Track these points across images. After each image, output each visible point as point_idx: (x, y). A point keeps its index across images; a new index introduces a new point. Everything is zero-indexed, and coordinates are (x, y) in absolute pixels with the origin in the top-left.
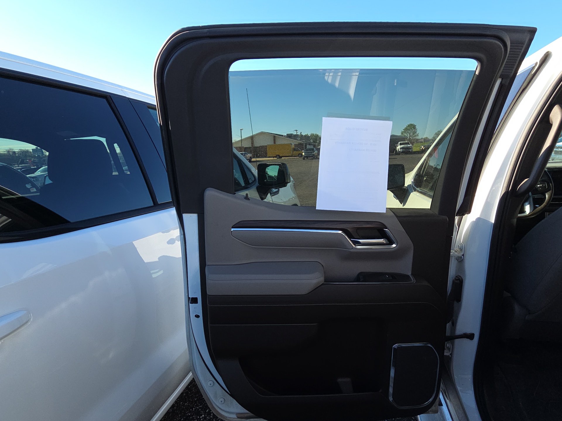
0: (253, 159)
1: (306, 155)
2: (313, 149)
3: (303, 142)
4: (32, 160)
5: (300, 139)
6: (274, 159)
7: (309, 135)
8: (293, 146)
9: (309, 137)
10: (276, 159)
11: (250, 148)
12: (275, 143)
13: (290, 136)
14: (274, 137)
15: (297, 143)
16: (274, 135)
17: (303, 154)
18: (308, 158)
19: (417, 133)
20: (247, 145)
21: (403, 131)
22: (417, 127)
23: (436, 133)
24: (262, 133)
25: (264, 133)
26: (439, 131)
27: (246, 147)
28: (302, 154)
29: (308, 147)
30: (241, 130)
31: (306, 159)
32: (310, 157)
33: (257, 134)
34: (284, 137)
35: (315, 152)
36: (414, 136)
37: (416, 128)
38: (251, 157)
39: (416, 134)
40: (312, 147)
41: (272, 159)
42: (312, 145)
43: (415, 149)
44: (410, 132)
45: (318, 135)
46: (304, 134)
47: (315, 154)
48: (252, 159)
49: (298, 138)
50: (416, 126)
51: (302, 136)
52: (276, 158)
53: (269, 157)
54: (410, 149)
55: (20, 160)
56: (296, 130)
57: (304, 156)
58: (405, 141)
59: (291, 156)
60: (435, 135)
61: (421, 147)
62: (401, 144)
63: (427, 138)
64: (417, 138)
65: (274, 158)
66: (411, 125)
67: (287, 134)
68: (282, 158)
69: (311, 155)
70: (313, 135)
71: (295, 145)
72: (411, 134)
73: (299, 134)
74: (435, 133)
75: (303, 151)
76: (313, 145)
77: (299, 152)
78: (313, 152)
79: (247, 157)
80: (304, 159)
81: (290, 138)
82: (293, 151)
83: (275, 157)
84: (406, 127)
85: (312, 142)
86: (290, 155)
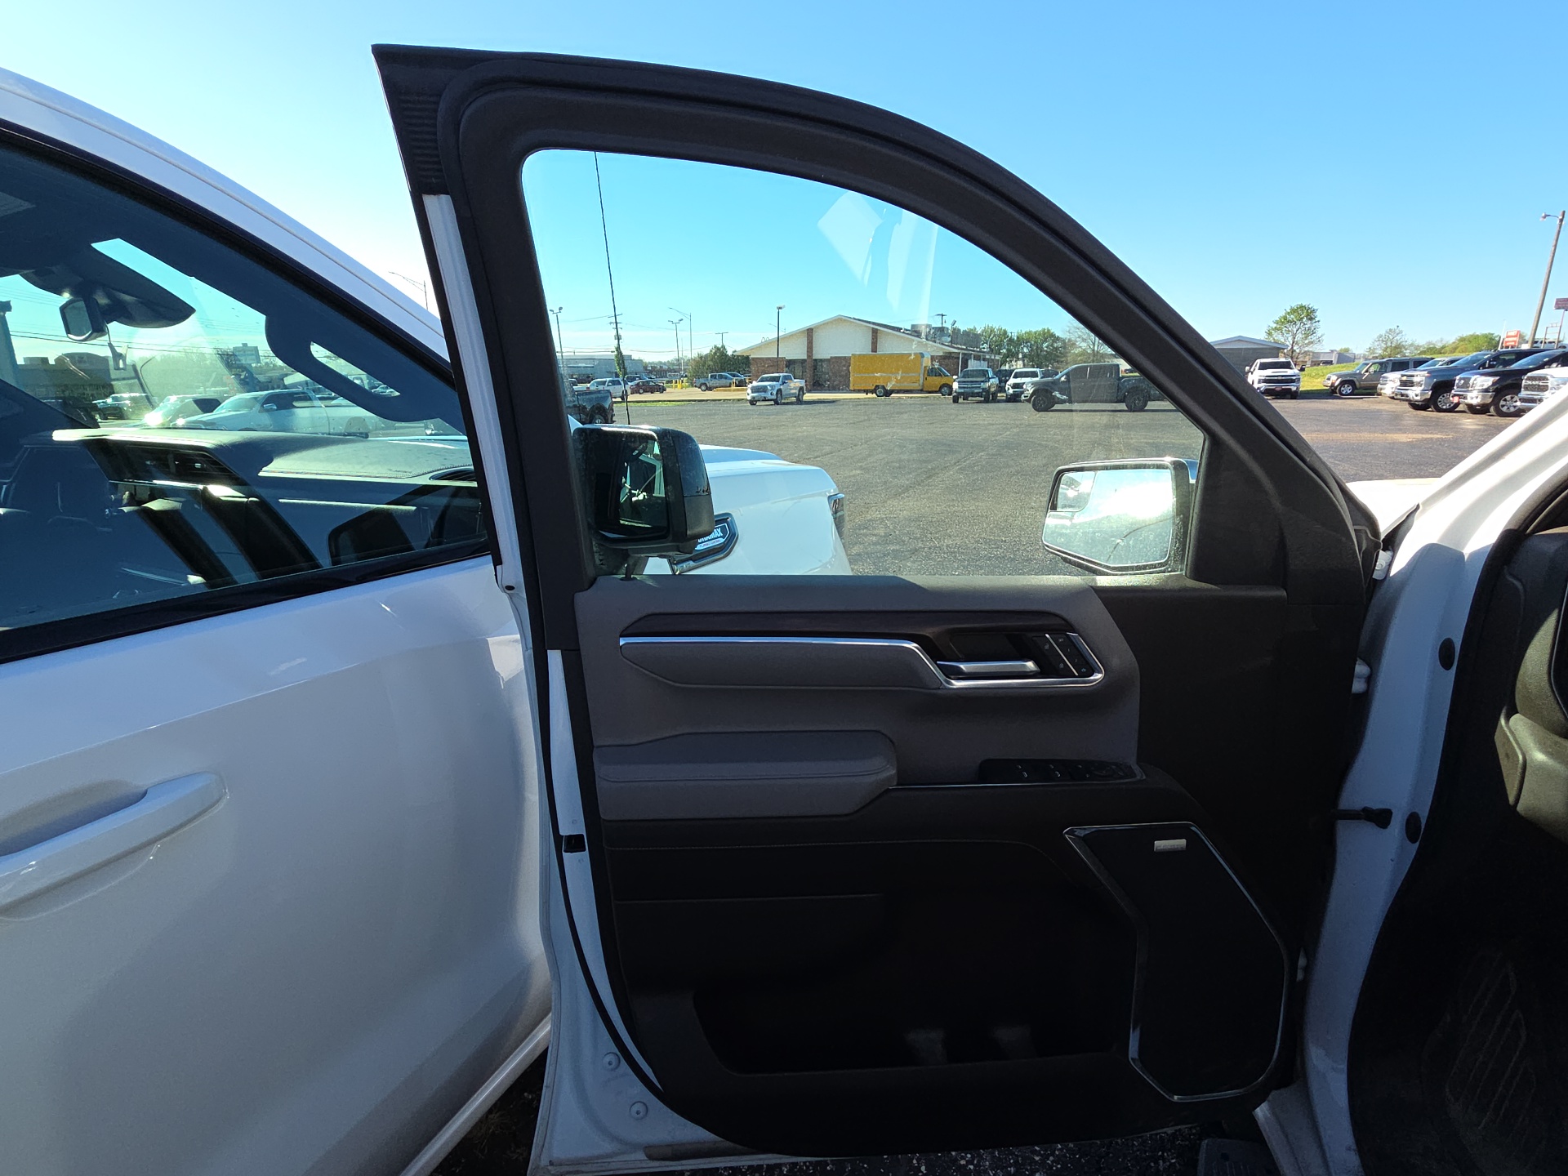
0: (807, 394)
1: (962, 391)
2: (984, 373)
3: (956, 351)
4: (242, 377)
5: (951, 342)
6: (869, 398)
7: (977, 329)
8: (927, 362)
9: (977, 336)
10: (873, 398)
11: (803, 361)
12: (874, 349)
14: (875, 332)
15: (941, 354)
16: (873, 326)
17: (955, 386)
18: (970, 399)
19: (1319, 335)
20: (796, 352)
21: (1275, 325)
22: (1319, 315)
23: (1381, 336)
24: (840, 321)
25: (845, 320)
26: (1390, 330)
27: (790, 360)
28: (951, 387)
29: (973, 365)
30: (780, 308)
31: (961, 400)
32: (974, 395)
33: (826, 324)
34: (903, 333)
35: (991, 380)
36: (1307, 342)
37: (1317, 319)
38: (801, 389)
39: (1313, 338)
40: (983, 366)
41: (863, 395)
42: (984, 360)
43: (1306, 385)
44: (1295, 330)
45: (1005, 332)
46: (963, 327)
47: (989, 387)
48: (804, 394)
49: (944, 339)
50: (1317, 314)
51: (956, 331)
52: (874, 395)
53: (854, 391)
54: (1293, 381)
55: (214, 375)
56: (943, 315)
57: (956, 392)
58: (1277, 357)
59: (921, 391)
60: (1376, 343)
61: (1329, 379)
62: (1263, 367)
63: (1347, 350)
64: (1316, 348)
65: (870, 395)
66: (1302, 307)
67: (913, 326)
68: (893, 395)
69: (976, 391)
70: (992, 330)
71: (933, 358)
72: (1299, 336)
73: (948, 325)
74: (1375, 337)
75: (955, 377)
76: (988, 360)
77: (944, 380)
78: (982, 382)
79: (791, 389)
80: (955, 400)
81: (920, 337)
82: (926, 376)
83: (873, 392)
84: (1283, 313)
85: (984, 352)
86: (916, 386)
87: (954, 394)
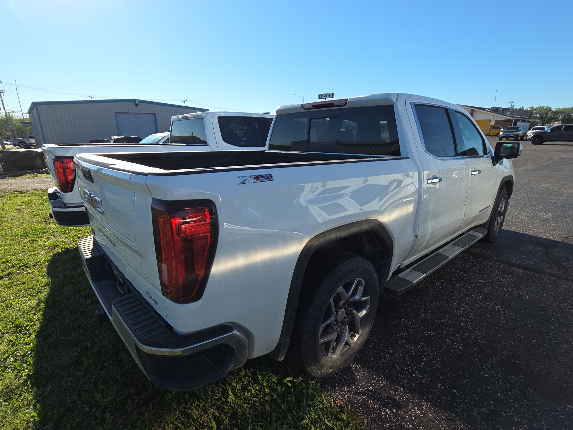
1: (504, 135)
5: (511, 114)
8: (493, 123)
13: (495, 110)
15: (504, 120)
16: (472, 109)
17: (502, 133)
34: (487, 111)
42: (528, 122)
45: (550, 108)
49: (506, 113)
56: (512, 102)
57: (501, 136)
67: (493, 108)
69: (511, 135)
70: (543, 107)
71: (497, 121)
81: (495, 113)
82: (491, 129)
87: (500, 137)
